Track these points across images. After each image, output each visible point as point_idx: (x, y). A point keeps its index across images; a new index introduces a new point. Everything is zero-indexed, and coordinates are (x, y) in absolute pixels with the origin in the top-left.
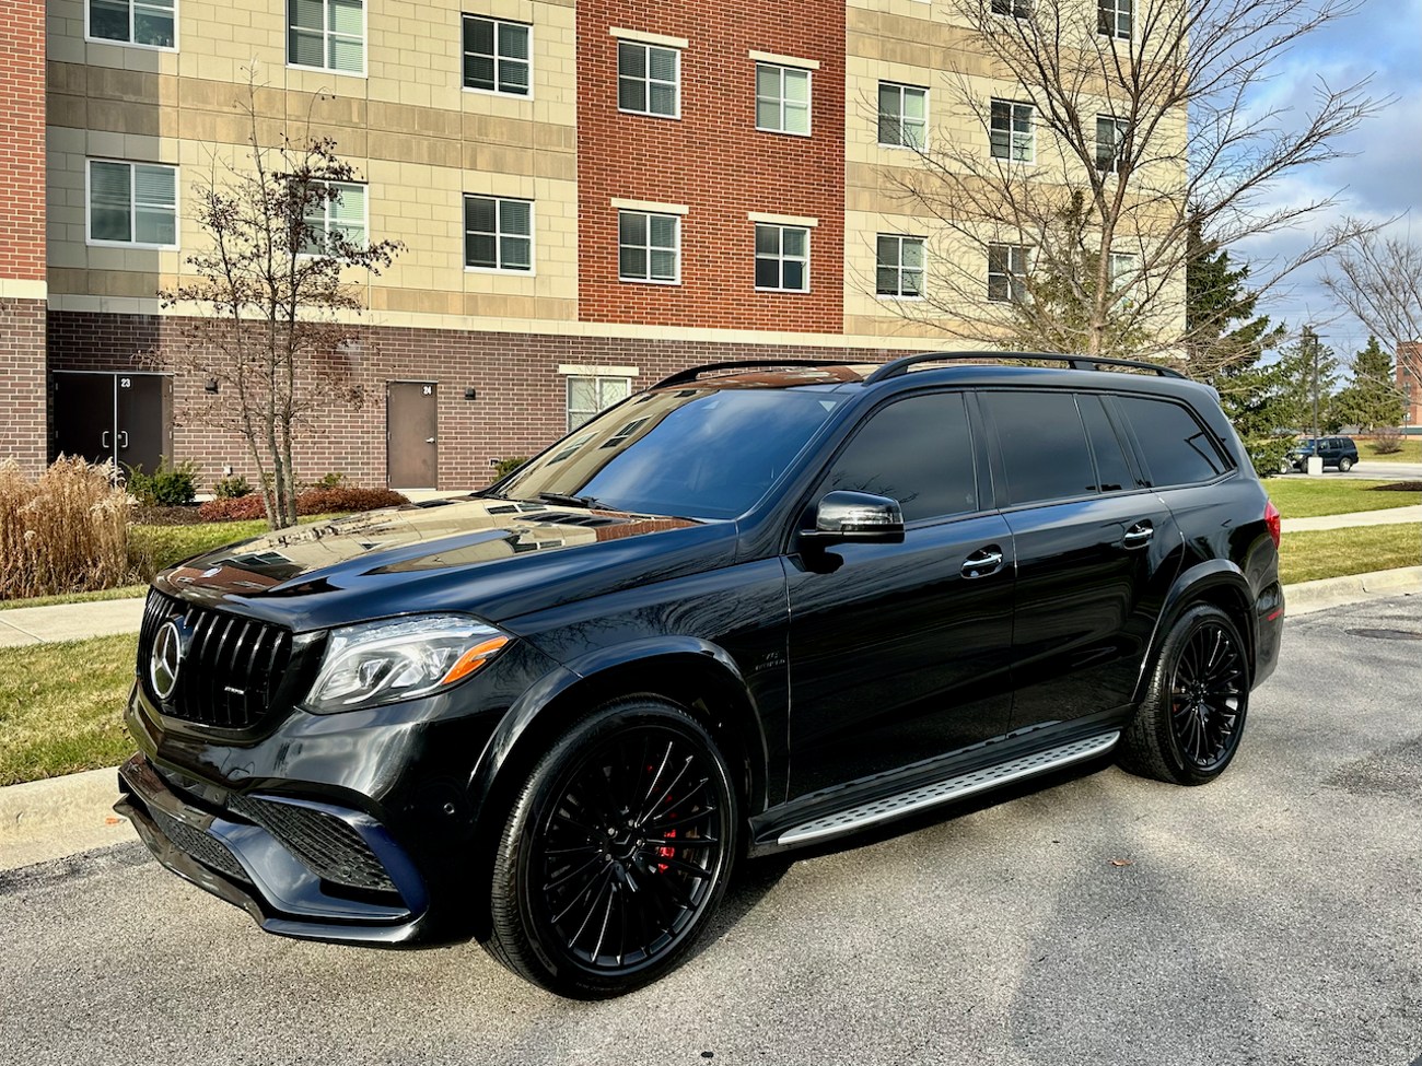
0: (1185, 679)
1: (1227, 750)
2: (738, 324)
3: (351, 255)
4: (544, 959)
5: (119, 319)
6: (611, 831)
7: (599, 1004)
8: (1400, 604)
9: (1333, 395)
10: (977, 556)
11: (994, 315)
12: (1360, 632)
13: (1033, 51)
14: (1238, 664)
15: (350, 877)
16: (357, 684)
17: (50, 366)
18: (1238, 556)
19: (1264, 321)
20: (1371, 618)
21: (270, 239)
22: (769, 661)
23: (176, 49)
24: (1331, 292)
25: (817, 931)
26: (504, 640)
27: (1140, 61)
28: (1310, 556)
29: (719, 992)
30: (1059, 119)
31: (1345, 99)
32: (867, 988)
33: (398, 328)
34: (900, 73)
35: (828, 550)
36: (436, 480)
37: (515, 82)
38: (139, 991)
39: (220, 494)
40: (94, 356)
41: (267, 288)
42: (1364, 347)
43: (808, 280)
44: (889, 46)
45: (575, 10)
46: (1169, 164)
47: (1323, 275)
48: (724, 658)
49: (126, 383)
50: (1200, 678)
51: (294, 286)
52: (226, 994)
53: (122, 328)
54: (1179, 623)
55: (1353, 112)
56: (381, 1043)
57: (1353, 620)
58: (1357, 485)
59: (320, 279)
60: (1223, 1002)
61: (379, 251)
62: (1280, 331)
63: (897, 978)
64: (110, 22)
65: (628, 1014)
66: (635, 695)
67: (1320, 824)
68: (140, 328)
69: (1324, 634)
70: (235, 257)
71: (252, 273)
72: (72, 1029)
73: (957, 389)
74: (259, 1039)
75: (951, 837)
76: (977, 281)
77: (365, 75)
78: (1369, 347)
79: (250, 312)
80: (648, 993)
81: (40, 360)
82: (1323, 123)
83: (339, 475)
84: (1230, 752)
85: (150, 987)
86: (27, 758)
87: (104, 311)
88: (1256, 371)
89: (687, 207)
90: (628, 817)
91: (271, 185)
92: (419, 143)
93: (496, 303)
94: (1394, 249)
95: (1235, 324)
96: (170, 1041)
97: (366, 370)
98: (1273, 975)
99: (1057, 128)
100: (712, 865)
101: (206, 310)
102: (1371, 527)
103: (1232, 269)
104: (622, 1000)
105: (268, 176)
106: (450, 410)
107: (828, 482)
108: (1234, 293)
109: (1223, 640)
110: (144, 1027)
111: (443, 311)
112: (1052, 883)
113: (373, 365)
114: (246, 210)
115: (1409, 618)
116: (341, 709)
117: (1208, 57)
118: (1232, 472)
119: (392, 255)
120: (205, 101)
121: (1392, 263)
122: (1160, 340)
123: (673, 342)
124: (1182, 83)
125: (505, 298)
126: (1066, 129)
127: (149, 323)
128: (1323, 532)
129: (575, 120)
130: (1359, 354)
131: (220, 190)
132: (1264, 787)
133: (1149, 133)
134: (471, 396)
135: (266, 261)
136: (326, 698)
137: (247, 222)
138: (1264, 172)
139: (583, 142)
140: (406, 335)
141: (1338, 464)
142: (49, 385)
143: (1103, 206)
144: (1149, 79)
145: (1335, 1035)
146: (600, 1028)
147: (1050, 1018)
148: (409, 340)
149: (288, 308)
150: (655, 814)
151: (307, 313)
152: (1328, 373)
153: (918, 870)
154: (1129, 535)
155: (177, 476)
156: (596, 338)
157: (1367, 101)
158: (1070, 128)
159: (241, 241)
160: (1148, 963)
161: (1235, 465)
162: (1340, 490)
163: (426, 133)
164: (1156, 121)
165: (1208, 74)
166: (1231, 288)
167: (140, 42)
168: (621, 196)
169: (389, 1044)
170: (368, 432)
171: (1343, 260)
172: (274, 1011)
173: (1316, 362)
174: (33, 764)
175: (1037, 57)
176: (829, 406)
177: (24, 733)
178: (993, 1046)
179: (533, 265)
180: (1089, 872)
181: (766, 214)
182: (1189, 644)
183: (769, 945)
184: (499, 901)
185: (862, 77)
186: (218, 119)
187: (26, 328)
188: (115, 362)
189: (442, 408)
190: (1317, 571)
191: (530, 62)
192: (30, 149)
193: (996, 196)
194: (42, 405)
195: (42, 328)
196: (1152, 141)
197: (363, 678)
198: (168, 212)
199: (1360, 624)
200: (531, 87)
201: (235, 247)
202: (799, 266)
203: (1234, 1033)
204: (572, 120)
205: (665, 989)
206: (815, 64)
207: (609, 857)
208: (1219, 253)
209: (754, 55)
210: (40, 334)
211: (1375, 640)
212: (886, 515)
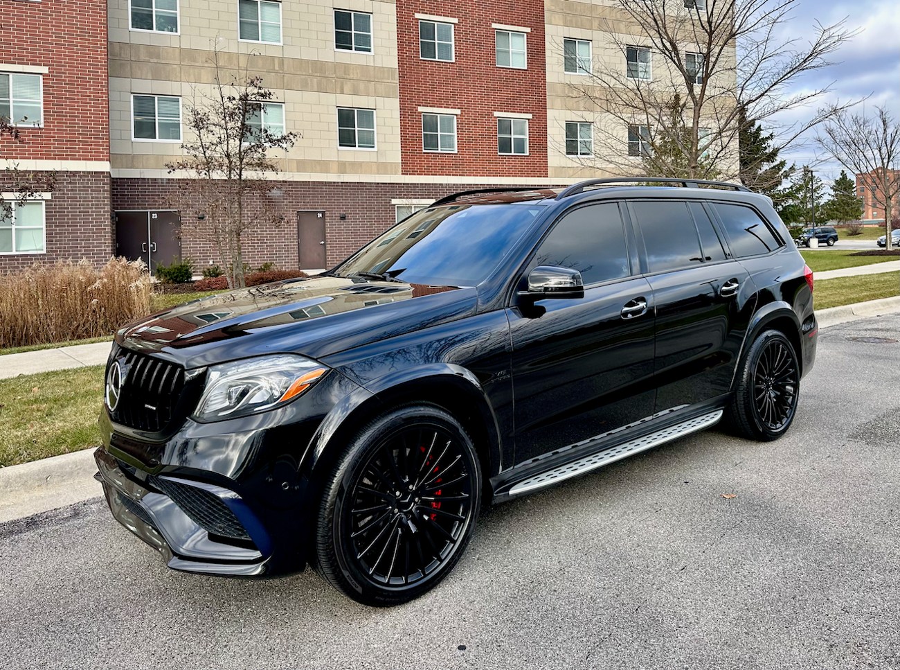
0: (761, 376)
1: (788, 418)
2: (490, 174)
3: (271, 141)
4: (353, 583)
5: (150, 181)
6: (398, 493)
7: (392, 608)
8: (876, 322)
9: (821, 204)
10: (630, 304)
11: (633, 162)
12: (854, 339)
13: (650, 10)
14: (793, 365)
15: (224, 530)
16: (227, 403)
17: (113, 208)
18: (788, 298)
19: (783, 164)
20: (860, 330)
21: (227, 133)
22: (499, 377)
23: (179, 33)
24: (821, 146)
25: (536, 551)
26: (323, 370)
27: (712, 14)
28: (820, 295)
29: (471, 598)
30: (667, 49)
31: (832, 31)
32: (569, 594)
33: (303, 182)
34: (575, 33)
35: (536, 303)
36: (326, 264)
37: (364, 45)
38: (98, 601)
39: (206, 276)
40: (137, 201)
41: (226, 161)
42: (839, 177)
43: (528, 148)
44: (568, 18)
45: (395, 5)
46: (730, 72)
47: (816, 136)
48: (469, 376)
49: (155, 216)
50: (771, 375)
51: (241, 160)
52: (154, 602)
53: (152, 186)
54: (756, 341)
55: (837, 38)
56: (247, 641)
57: (849, 332)
58: (840, 253)
59: (256, 156)
60: (806, 600)
61: (287, 138)
62: (792, 169)
63: (589, 586)
64: (142, 20)
65: (410, 616)
66: (412, 402)
67: (851, 466)
68: (162, 186)
69: (834, 341)
70: (208, 144)
71: (218, 153)
72: (49, 632)
73: (615, 201)
74: (169, 638)
75: (620, 481)
76: (622, 142)
77: (281, 44)
78: (841, 177)
79: (217, 175)
80: (424, 600)
81: (107, 205)
82: (820, 45)
83: (271, 263)
84: (790, 419)
85: (105, 599)
86: (57, 440)
87: (142, 177)
88: (780, 191)
89: (460, 110)
90: (408, 483)
91: (228, 104)
92: (311, 81)
93: (356, 166)
94: (856, 121)
95: (766, 166)
96: (110, 640)
97: (286, 205)
98: (837, 578)
99: (665, 54)
100: (465, 513)
101: (192, 174)
102: (852, 277)
103: (764, 134)
104: (407, 605)
105: (226, 100)
106: (332, 226)
107: (534, 261)
108: (765, 148)
109: (783, 350)
110: (95, 630)
111: (327, 171)
112: (686, 512)
113: (290, 202)
114: (214, 118)
115: (882, 330)
116: (216, 419)
117: (751, 11)
118: (782, 248)
119: (294, 140)
120: (195, 61)
121: (855, 128)
122: (730, 173)
123: (454, 184)
124: (737, 24)
125: (361, 164)
126: (671, 54)
127: (167, 183)
128: (825, 280)
129: (397, 65)
130: (836, 181)
131: (198, 108)
132: (812, 441)
133: (718, 56)
134: (343, 218)
135: (226, 146)
136: (207, 412)
137: (214, 124)
138: (785, 75)
139: (402, 78)
140: (307, 185)
141: (827, 242)
142: (112, 218)
143: (693, 97)
144: (717, 24)
145: (886, 625)
146: (392, 627)
147: (691, 614)
148: (309, 188)
149: (238, 172)
150: (426, 481)
151: (249, 174)
152: (818, 192)
153: (601, 505)
154: (724, 288)
155: (181, 266)
156: (411, 184)
157: (845, 32)
158: (673, 54)
159: (210, 135)
160: (753, 570)
161: (784, 243)
162: (831, 256)
163: (316, 74)
164: (722, 48)
165: (751, 20)
166: (763, 146)
167: (159, 30)
168: (423, 106)
169: (252, 641)
170: (288, 239)
171: (827, 127)
172: (181, 616)
173: (812, 186)
174: (61, 444)
175: (652, 14)
176: (534, 213)
177: (59, 424)
178: (654, 638)
179: (376, 145)
180: (708, 504)
181: (503, 113)
182: (763, 354)
183: (505, 562)
184: (321, 545)
185: (554, 35)
186: (202, 71)
187: (99, 187)
188: (148, 205)
189: (328, 225)
190: (825, 303)
191: (371, 34)
192: (99, 90)
193: (631, 94)
194: (108, 229)
195: (107, 187)
196: (720, 59)
197: (230, 398)
198: (176, 122)
199: (854, 334)
200: (372, 48)
201: (208, 138)
202: (522, 140)
203: (817, 624)
204: (395, 64)
205: (436, 596)
206: (528, 30)
207: (396, 510)
208: (756, 127)
209: (494, 26)
210: (107, 191)
211: (865, 344)
212: (571, 281)
